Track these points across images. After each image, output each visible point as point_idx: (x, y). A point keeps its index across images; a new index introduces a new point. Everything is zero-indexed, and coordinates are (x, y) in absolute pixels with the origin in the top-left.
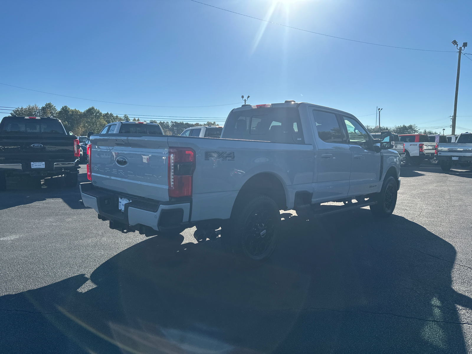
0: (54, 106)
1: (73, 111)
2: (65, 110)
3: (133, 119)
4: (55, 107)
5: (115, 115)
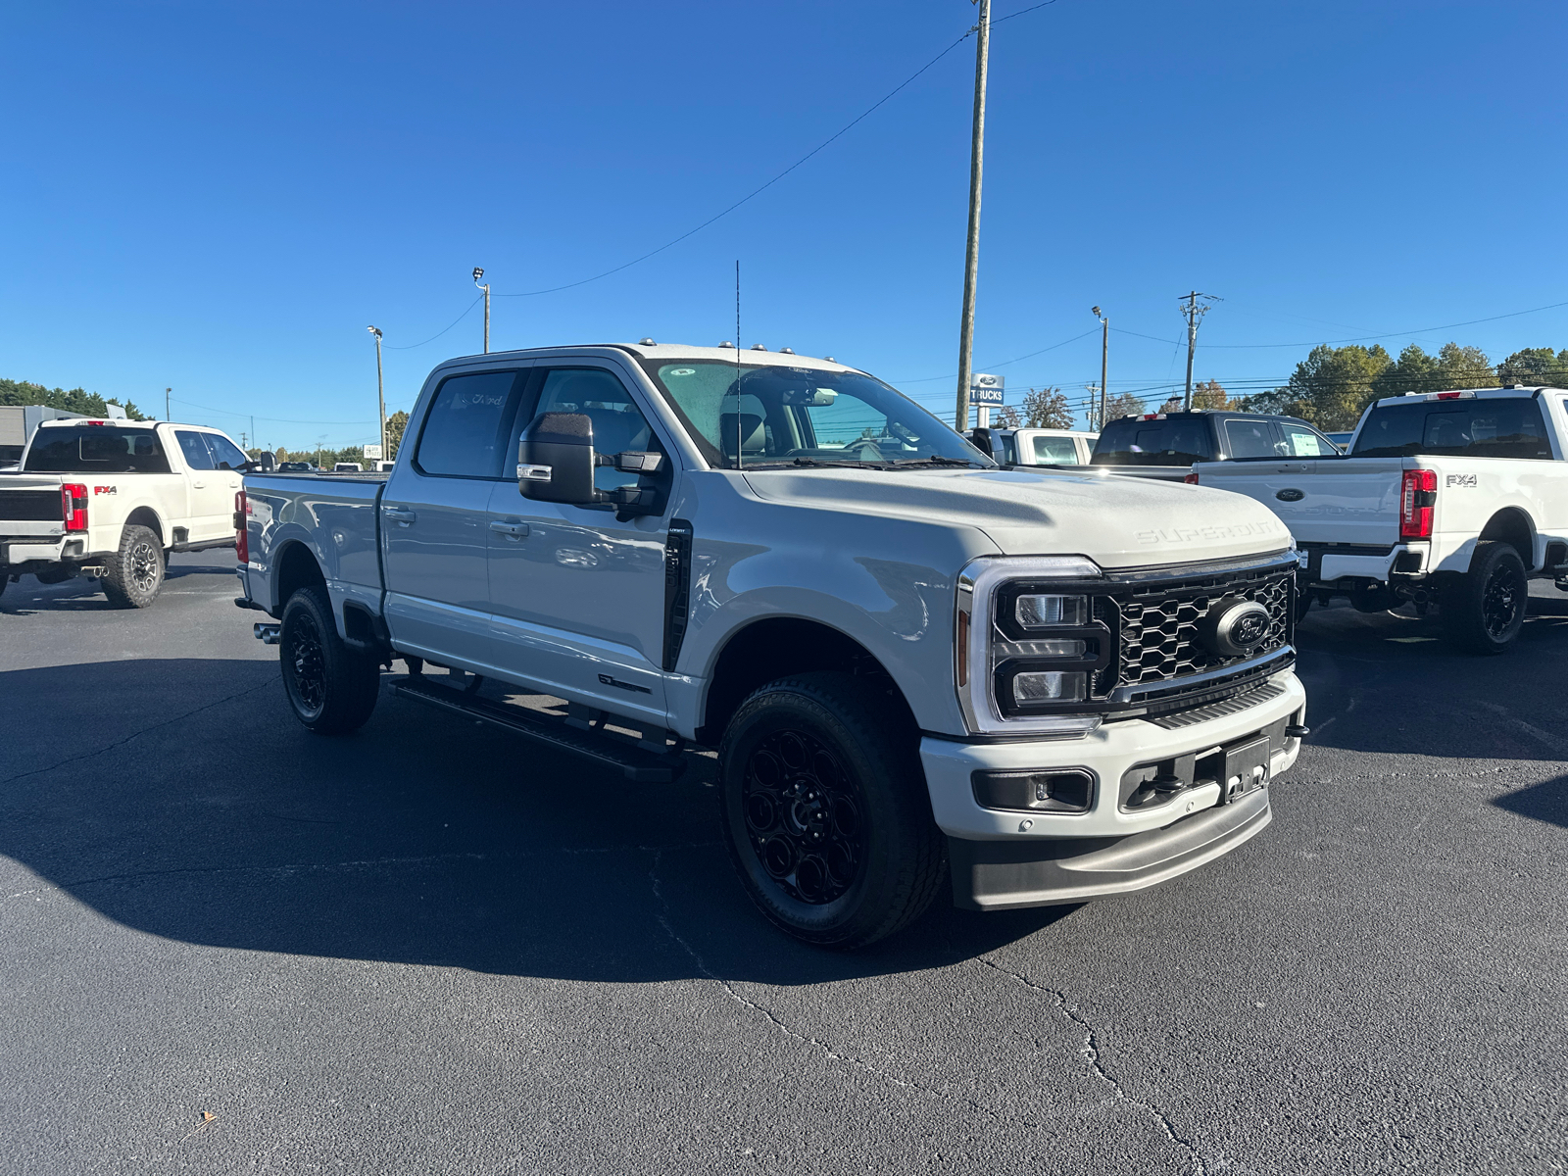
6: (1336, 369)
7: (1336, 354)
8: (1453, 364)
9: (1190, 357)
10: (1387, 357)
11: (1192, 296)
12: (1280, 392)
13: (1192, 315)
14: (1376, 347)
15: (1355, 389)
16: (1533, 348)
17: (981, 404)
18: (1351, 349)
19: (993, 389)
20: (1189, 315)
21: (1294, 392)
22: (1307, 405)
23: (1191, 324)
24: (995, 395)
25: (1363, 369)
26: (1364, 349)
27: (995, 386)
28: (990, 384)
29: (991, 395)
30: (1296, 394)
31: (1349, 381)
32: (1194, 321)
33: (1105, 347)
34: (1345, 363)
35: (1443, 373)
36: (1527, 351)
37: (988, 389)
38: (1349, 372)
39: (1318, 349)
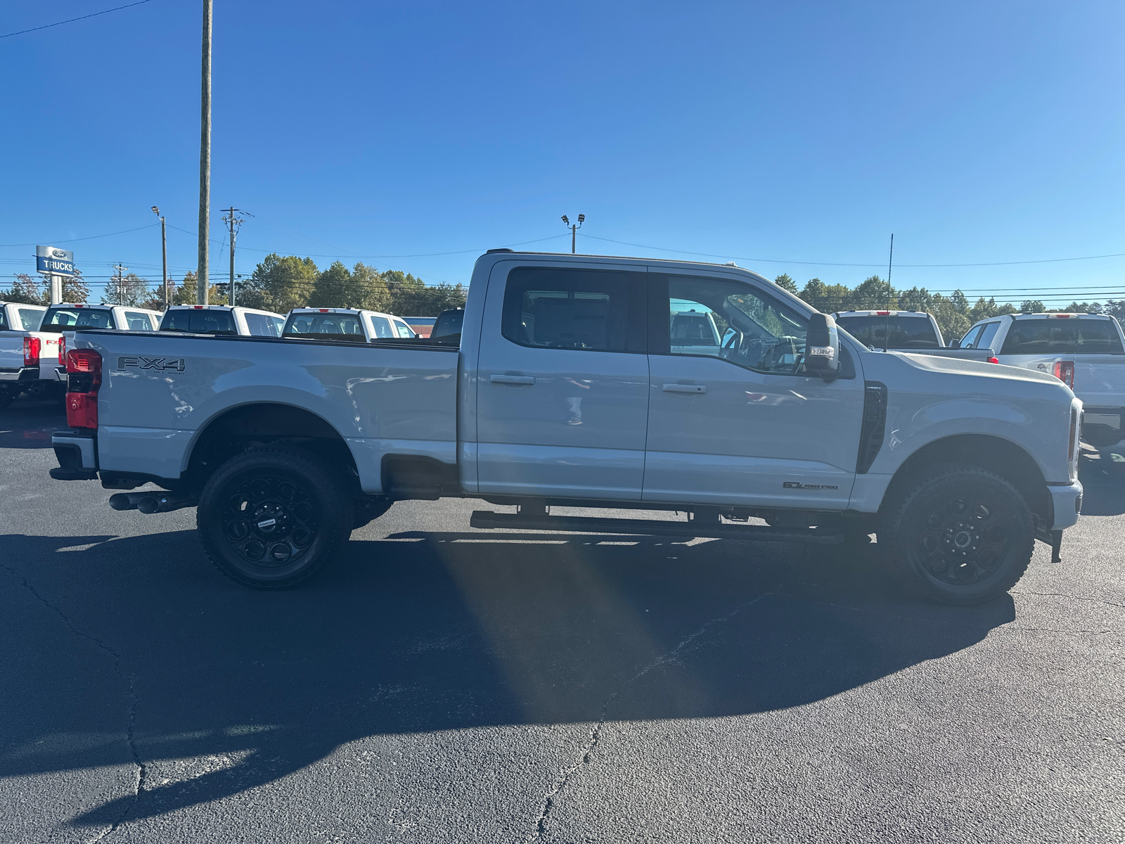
0: (792, 282)
1: (829, 290)
2: (814, 287)
3: (977, 299)
4: (794, 282)
5: (933, 294)
6: (283, 271)
7: (283, 261)
8: (363, 276)
9: (232, 255)
10: (315, 267)
11: (231, 210)
12: (246, 283)
13: (232, 224)
14: (308, 259)
15: (297, 285)
16: (394, 271)
17: (53, 273)
18: (292, 258)
19: (64, 262)
20: (229, 224)
21: (256, 283)
22: (267, 294)
23: (232, 230)
24: (66, 267)
25: (301, 273)
26: (300, 259)
27: (66, 259)
28: (61, 257)
29: (63, 267)
30: (257, 285)
31: (293, 280)
32: (233, 228)
33: (164, 239)
34: (290, 268)
35: (357, 281)
36: (390, 272)
37: (60, 261)
38: (292, 273)
39: (270, 255)
